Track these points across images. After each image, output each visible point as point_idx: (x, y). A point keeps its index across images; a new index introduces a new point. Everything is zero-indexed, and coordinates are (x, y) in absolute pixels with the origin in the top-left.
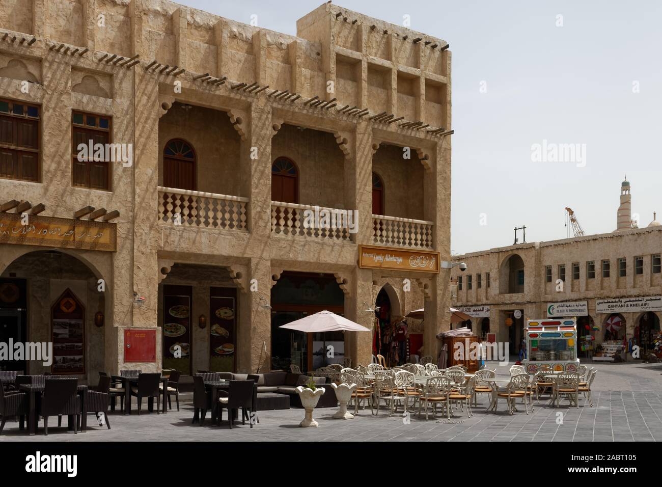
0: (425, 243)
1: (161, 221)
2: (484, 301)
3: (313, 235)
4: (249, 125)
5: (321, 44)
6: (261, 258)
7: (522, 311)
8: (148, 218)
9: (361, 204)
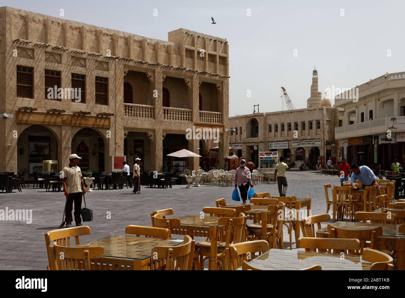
0: (219, 121)
1: (124, 116)
2: (239, 141)
3: (177, 119)
4: (154, 78)
5: (179, 44)
6: (159, 129)
7: (258, 146)
8: (120, 115)
9: (195, 107)
